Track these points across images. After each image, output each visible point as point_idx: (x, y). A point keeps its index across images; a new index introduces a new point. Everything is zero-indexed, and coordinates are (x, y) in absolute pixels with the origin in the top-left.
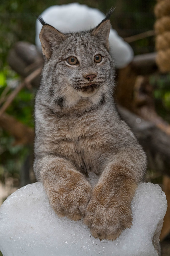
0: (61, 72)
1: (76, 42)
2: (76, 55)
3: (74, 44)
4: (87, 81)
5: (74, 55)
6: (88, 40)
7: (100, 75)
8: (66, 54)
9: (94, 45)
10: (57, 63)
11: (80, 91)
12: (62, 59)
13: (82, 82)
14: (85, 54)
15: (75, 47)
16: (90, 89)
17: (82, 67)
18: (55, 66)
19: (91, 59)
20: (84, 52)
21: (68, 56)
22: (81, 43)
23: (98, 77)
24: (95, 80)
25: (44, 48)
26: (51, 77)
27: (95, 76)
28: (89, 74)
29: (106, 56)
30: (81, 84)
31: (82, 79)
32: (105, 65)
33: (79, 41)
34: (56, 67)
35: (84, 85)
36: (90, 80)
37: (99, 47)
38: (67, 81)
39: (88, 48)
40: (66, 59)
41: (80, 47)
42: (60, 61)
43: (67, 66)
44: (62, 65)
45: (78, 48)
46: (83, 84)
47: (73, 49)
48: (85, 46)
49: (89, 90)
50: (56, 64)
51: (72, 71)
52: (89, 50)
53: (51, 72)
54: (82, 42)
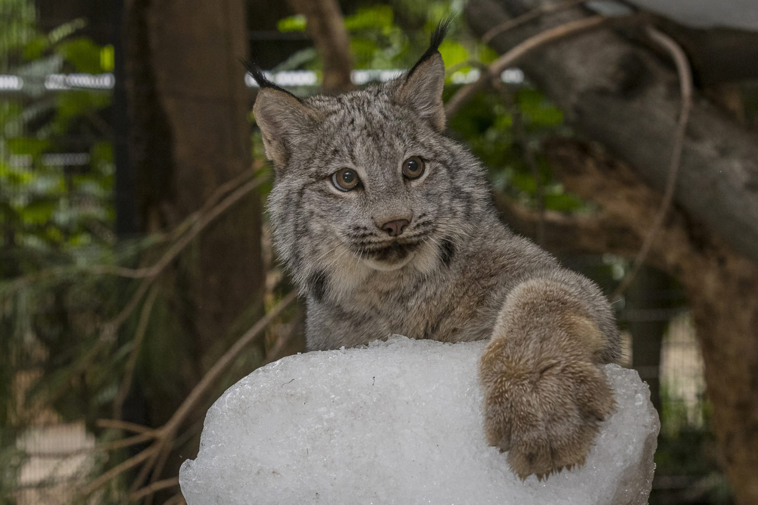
0: (317, 210)
1: (354, 130)
2: (355, 163)
3: (348, 135)
4: (385, 237)
5: (350, 165)
6: (383, 121)
7: (420, 217)
8: (328, 162)
9: (402, 132)
10: (305, 186)
11: (368, 258)
12: (318, 176)
13: (373, 239)
14: (378, 162)
15: (351, 143)
16: (396, 253)
17: (372, 198)
18: (301, 193)
19: (395, 174)
20: (375, 157)
21: (334, 169)
22: (365, 132)
23: (415, 224)
24: (407, 232)
25: (269, 142)
26: (291, 219)
27: (405, 223)
28: (389, 220)
29: (435, 156)
30: (370, 243)
31: (374, 232)
32: (435, 182)
33: (360, 125)
34: (304, 196)
35: (378, 246)
36: (393, 233)
37: (415, 138)
38: (332, 233)
39: (385, 143)
40: (330, 177)
41: (363, 143)
42: (314, 183)
43: (331, 195)
44: (319, 191)
45: (359, 144)
46: (376, 243)
47: (345, 149)
48: (376, 138)
49: (394, 256)
50: (303, 189)
51: (346, 209)
52: (386, 149)
53: (292, 208)
54: (370, 129)
